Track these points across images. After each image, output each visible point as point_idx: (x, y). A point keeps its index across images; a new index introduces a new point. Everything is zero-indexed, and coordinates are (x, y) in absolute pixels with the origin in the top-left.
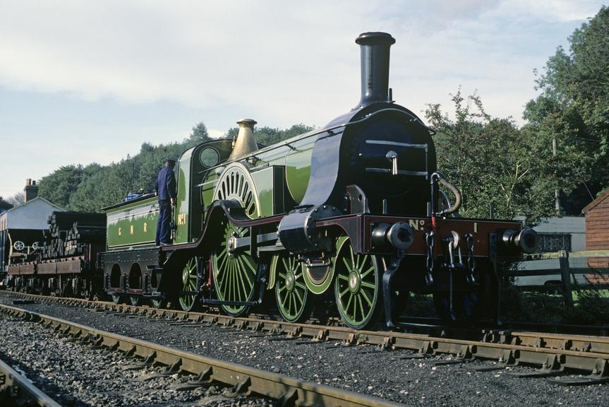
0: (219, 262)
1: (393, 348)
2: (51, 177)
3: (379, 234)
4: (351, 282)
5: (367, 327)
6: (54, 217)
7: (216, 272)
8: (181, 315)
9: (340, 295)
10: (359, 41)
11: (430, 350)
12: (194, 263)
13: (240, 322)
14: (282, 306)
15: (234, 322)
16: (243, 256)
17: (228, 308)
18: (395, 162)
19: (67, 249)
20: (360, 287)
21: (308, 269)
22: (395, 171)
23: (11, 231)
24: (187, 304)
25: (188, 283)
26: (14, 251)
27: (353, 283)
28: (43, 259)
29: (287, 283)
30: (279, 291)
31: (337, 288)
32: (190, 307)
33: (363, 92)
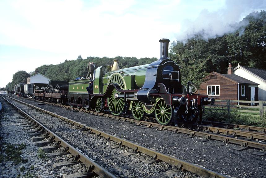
0: (110, 100)
1: (178, 132)
2: (40, 67)
3: (175, 99)
4: (162, 111)
5: (168, 125)
6: (51, 82)
7: (109, 103)
8: (96, 113)
9: (157, 115)
10: (160, 41)
11: (193, 135)
12: (100, 99)
13: (118, 118)
14: (134, 115)
15: (115, 117)
16: (119, 100)
17: (113, 113)
18: (171, 77)
19: (55, 91)
20: (165, 113)
21: (145, 106)
22: (171, 79)
23: (35, 84)
24: (98, 110)
25: (98, 105)
26: (36, 89)
27: (162, 112)
28: (46, 93)
29: (137, 109)
30: (133, 111)
31: (156, 113)
32: (99, 112)
33: (161, 56)
